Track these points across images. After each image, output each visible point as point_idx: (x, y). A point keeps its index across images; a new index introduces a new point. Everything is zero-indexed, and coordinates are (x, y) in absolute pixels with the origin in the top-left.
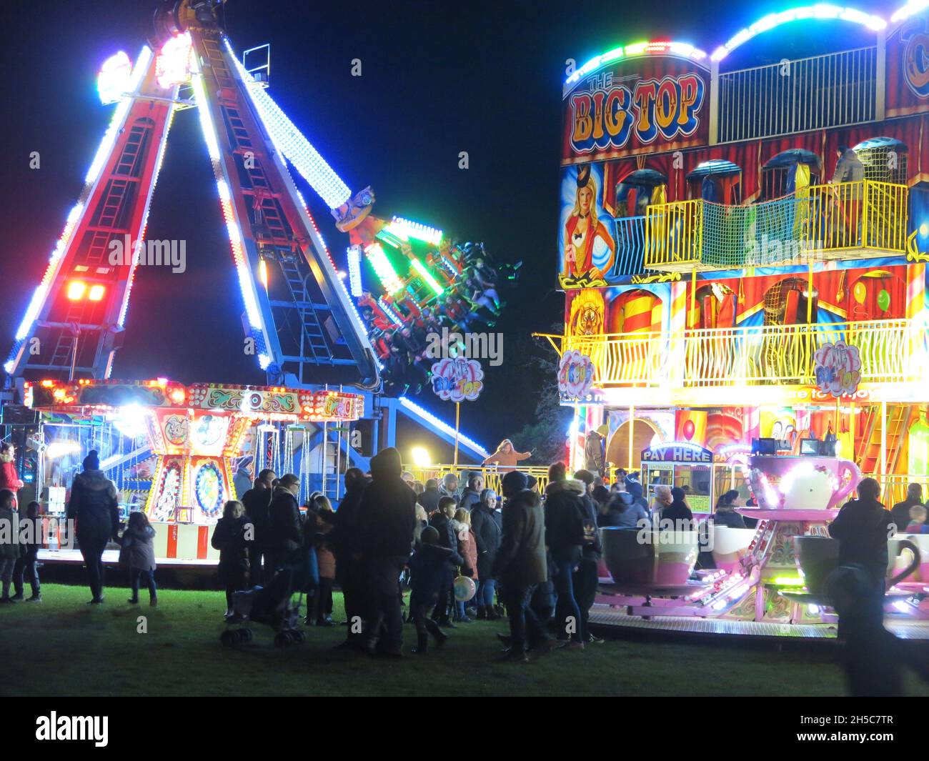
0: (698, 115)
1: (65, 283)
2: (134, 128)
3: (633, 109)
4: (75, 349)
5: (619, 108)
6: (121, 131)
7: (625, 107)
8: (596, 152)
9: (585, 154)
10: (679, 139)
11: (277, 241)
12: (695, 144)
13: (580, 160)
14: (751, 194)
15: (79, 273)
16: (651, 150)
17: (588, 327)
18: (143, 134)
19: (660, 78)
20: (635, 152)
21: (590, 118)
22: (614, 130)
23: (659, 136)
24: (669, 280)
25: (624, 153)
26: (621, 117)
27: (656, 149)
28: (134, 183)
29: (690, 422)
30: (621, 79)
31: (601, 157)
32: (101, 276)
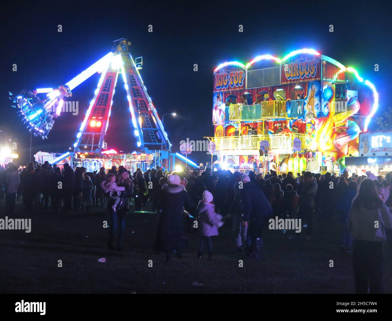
0: (243, 81)
1: (90, 122)
2: (107, 79)
3: (229, 79)
4: (93, 140)
5: (226, 78)
6: (104, 80)
7: (227, 78)
8: (221, 89)
9: (219, 90)
10: (239, 87)
11: (143, 112)
12: (242, 88)
13: (218, 91)
14: (254, 102)
15: (93, 119)
16: (233, 89)
17: (220, 135)
18: (110, 80)
19: (235, 71)
20: (230, 90)
21: (220, 81)
22: (225, 84)
23: (235, 86)
24: (237, 123)
25: (227, 90)
26: (226, 81)
27: (234, 89)
28: (108, 94)
29: (243, 159)
30: (226, 71)
31: (222, 91)
32: (99, 120)
